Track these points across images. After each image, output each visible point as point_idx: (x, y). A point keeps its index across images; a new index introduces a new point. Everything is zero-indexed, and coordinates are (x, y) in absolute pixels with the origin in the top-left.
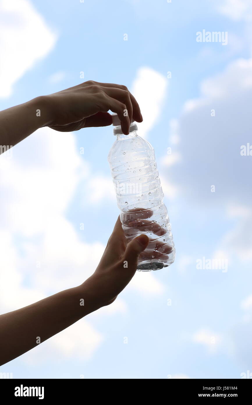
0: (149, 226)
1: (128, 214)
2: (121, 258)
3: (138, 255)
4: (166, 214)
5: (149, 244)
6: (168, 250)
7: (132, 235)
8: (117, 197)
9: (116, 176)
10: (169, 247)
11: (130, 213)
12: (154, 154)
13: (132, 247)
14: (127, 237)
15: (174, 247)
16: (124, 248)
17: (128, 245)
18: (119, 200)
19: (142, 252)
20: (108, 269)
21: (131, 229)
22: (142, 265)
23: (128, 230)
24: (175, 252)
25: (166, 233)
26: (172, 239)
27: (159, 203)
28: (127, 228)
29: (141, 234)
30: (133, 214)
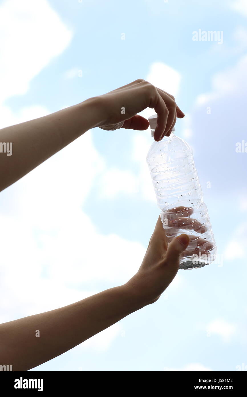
0: (190, 225)
1: (168, 214)
2: (163, 258)
3: (179, 254)
4: (206, 212)
5: (190, 243)
6: (210, 247)
7: (173, 234)
8: (157, 198)
9: (155, 177)
10: (210, 244)
11: (170, 213)
12: (192, 154)
13: (173, 246)
14: (168, 237)
15: (215, 244)
16: (165, 248)
17: (169, 244)
18: (159, 200)
19: (184, 251)
20: (151, 269)
21: (172, 228)
22: (184, 264)
23: (169, 230)
24: (216, 249)
25: (206, 231)
26: (213, 237)
27: (199, 202)
28: (169, 228)
29: (181, 234)
30: (173, 214)
